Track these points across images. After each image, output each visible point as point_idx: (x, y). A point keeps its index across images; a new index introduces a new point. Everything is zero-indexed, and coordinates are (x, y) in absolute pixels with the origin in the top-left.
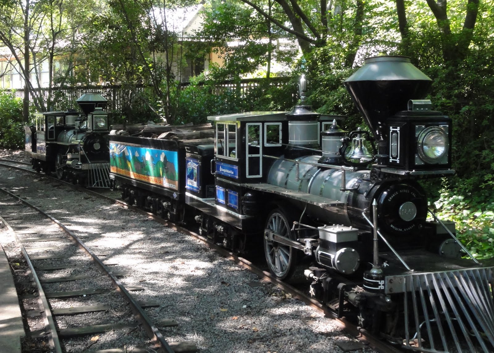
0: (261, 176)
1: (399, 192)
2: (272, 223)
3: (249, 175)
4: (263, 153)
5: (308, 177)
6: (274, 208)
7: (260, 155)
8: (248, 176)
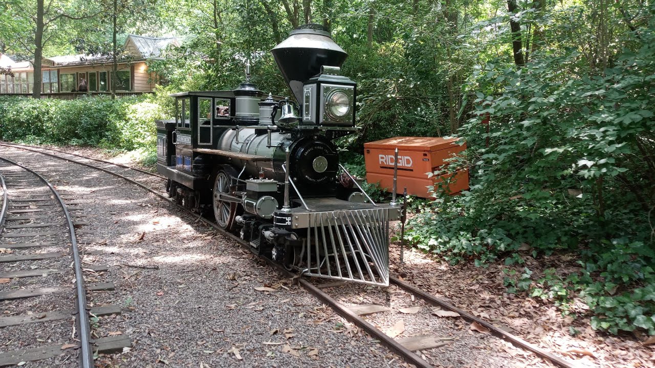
0: (211, 144)
1: (314, 148)
2: (219, 180)
3: (201, 142)
4: (214, 124)
5: (247, 142)
6: (220, 170)
7: (211, 126)
8: (199, 143)
